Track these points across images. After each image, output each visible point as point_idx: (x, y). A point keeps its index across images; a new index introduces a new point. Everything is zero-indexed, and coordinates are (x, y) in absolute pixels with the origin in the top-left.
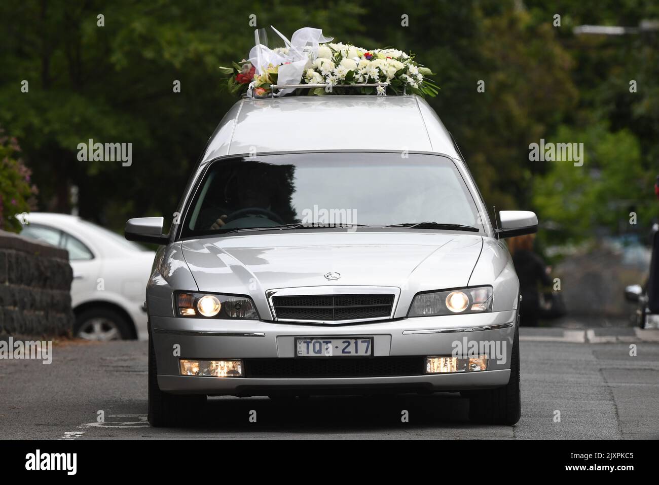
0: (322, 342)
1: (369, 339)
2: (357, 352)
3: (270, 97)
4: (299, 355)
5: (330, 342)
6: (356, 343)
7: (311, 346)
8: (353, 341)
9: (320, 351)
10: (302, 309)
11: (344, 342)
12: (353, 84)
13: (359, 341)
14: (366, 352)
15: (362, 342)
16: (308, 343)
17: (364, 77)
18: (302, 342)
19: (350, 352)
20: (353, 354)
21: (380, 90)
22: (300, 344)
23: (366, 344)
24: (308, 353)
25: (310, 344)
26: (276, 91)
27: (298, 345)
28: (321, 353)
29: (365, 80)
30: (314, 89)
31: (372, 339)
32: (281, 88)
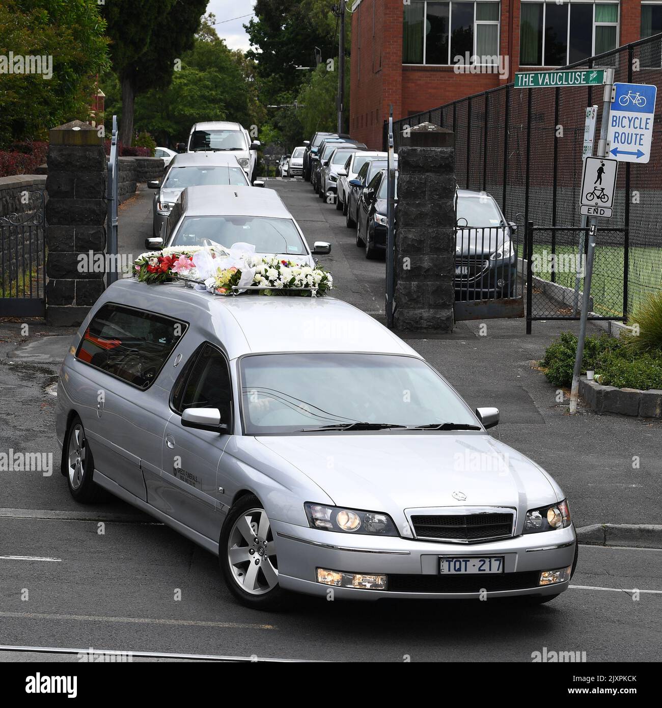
0: (462, 561)
1: (500, 557)
2: (490, 570)
3: (231, 295)
4: (442, 573)
5: (469, 561)
6: (490, 561)
7: (452, 564)
8: (487, 560)
9: (459, 570)
10: (437, 528)
11: (480, 561)
12: (294, 288)
13: (493, 560)
14: (498, 570)
15: (495, 560)
16: (449, 562)
17: (301, 283)
18: (445, 561)
19: (484, 570)
20: (487, 571)
21: (314, 292)
22: (443, 562)
23: (498, 562)
24: (449, 571)
25: (451, 563)
26: (236, 291)
27: (441, 564)
28: (460, 571)
29: (302, 285)
30: (263, 290)
31: (503, 557)
32: (240, 288)
